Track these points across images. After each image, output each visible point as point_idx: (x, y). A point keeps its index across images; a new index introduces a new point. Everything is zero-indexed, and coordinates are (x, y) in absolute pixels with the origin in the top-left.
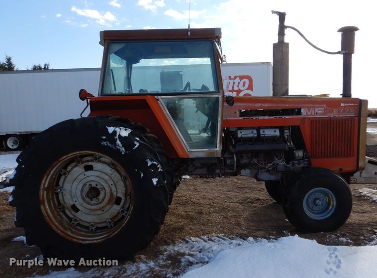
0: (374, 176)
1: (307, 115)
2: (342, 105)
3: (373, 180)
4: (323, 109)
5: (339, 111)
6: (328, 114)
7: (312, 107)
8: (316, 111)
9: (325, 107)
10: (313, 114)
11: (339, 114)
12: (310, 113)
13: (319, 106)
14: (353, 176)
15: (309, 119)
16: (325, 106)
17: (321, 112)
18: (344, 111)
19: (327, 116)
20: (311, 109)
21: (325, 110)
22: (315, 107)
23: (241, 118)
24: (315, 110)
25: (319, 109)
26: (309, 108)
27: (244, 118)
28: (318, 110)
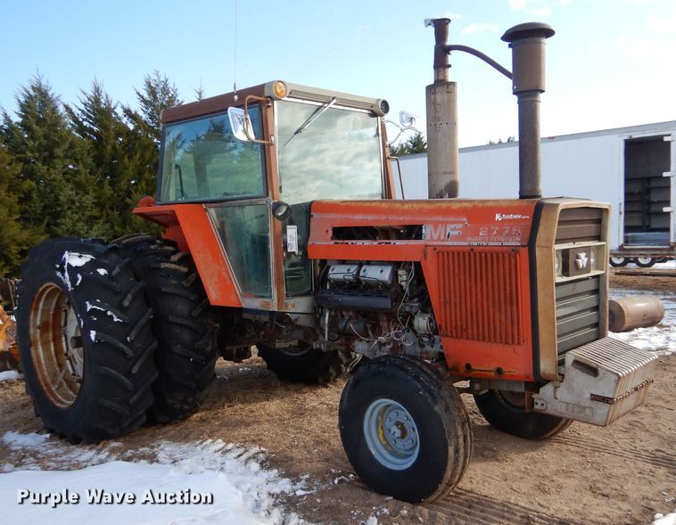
0: (588, 403)
1: (432, 239)
2: (498, 217)
3: (588, 412)
4: (461, 226)
5: (490, 232)
6: (469, 239)
7: (442, 223)
8: (448, 230)
9: (463, 222)
10: (442, 237)
11: (489, 240)
12: (438, 233)
13: (453, 219)
14: (538, 392)
15: (435, 249)
16: (465, 220)
17: (456, 233)
18: (500, 233)
19: (466, 244)
20: (440, 225)
21: (465, 229)
22: (447, 223)
23: (332, 242)
24: (445, 229)
25: (453, 226)
26: (436, 225)
27: (336, 243)
28: (451, 230)
